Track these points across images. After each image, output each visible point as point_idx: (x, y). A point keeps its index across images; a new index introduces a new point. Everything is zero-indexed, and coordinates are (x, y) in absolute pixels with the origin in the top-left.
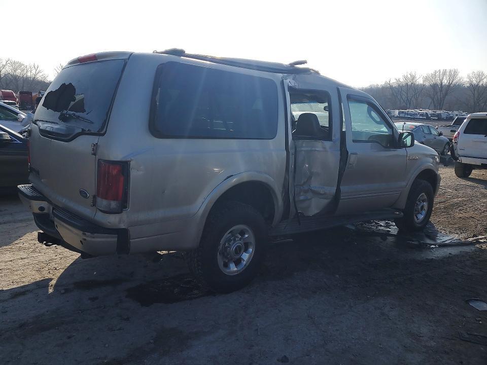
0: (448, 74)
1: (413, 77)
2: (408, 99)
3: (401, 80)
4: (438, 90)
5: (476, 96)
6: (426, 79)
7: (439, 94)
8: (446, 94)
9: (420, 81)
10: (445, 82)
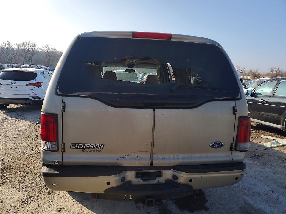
0: (31, 44)
1: (10, 44)
2: (9, 57)
3: (3, 45)
4: (27, 53)
5: (48, 57)
6: (19, 45)
7: (28, 55)
8: (32, 56)
9: (15, 47)
10: (30, 48)
